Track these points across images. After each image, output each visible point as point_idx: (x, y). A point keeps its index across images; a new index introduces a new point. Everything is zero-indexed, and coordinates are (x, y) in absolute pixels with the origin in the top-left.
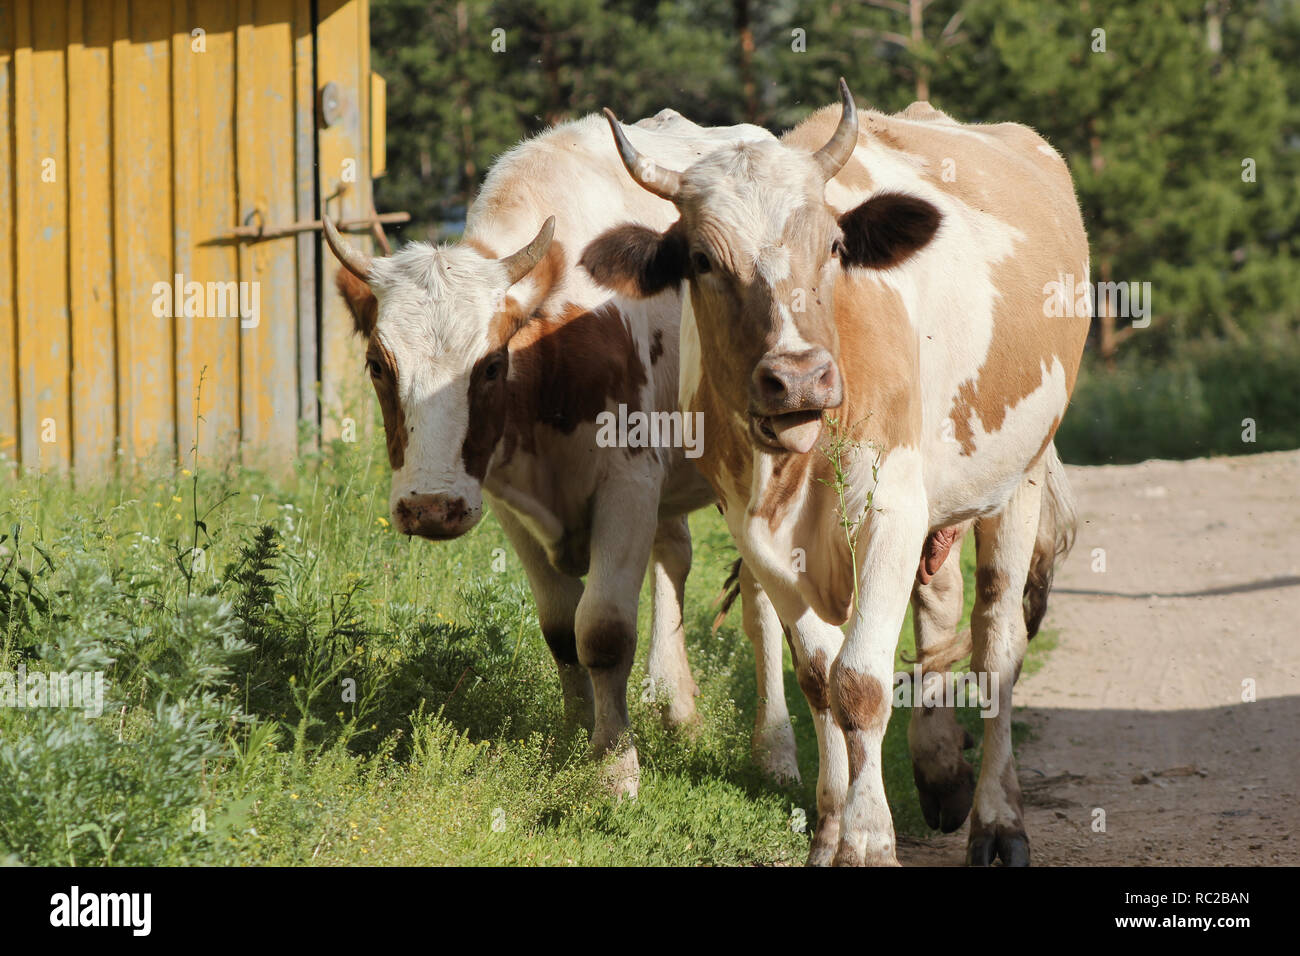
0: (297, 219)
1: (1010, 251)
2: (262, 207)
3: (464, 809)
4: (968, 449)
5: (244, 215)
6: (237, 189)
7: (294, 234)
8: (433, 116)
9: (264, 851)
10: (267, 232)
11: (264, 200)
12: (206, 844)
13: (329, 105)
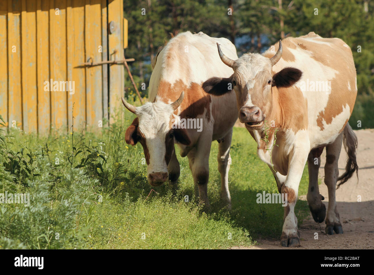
0: (102, 60)
1: (334, 76)
2: (92, 57)
3: (151, 230)
4: (322, 129)
5: (87, 59)
6: (85, 52)
7: (102, 65)
8: (141, 31)
9: (94, 242)
10: (94, 64)
11: (93, 55)
12: (77, 239)
13: (111, 28)
